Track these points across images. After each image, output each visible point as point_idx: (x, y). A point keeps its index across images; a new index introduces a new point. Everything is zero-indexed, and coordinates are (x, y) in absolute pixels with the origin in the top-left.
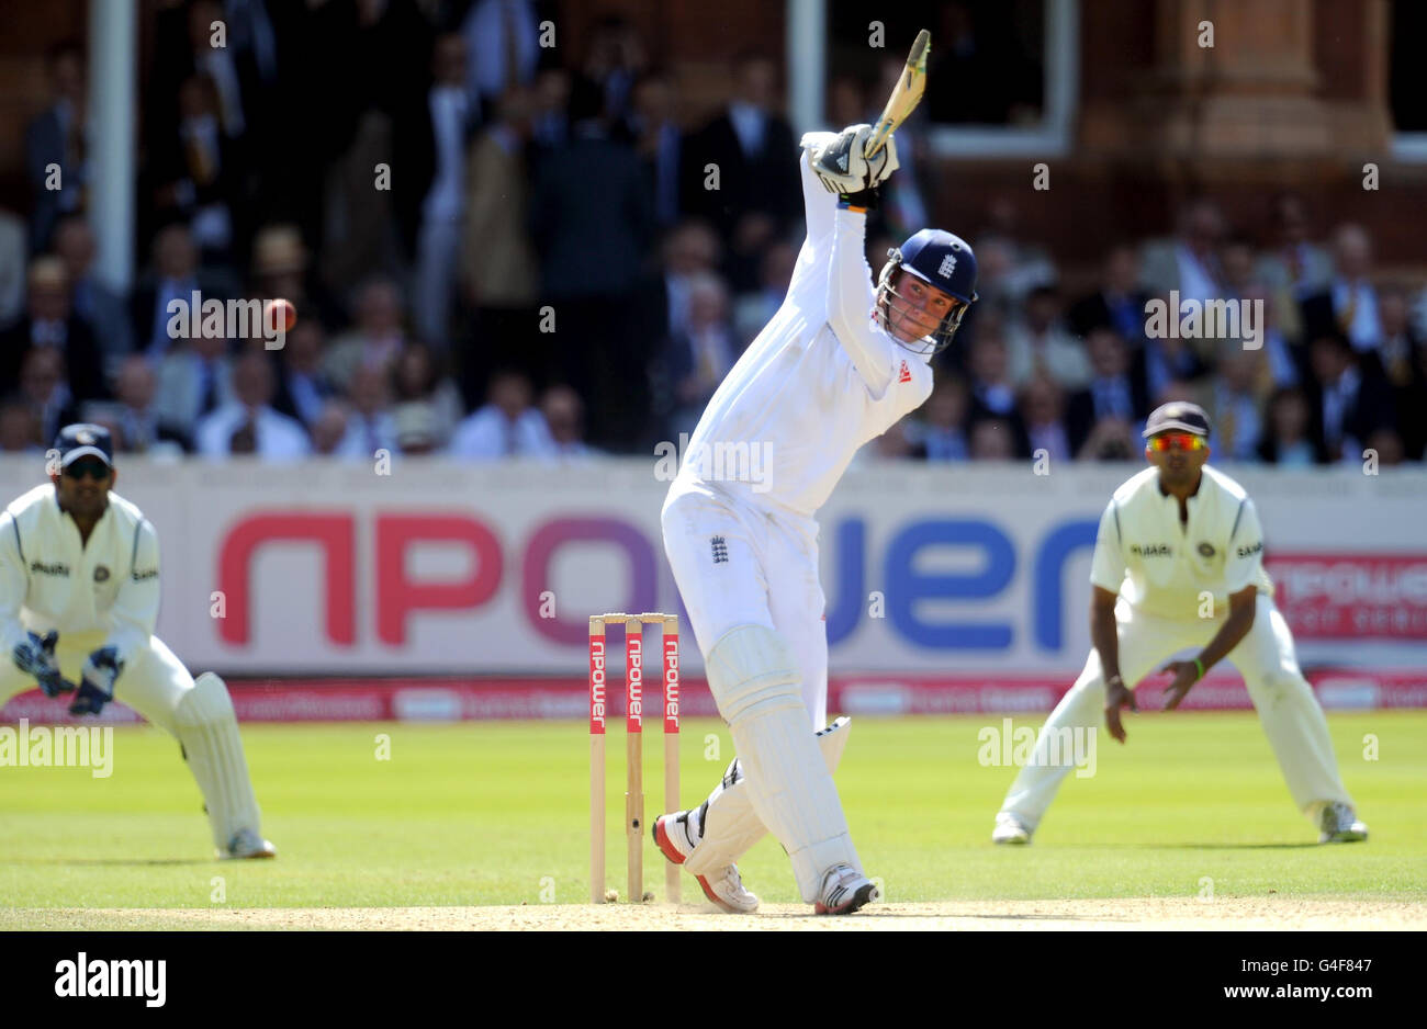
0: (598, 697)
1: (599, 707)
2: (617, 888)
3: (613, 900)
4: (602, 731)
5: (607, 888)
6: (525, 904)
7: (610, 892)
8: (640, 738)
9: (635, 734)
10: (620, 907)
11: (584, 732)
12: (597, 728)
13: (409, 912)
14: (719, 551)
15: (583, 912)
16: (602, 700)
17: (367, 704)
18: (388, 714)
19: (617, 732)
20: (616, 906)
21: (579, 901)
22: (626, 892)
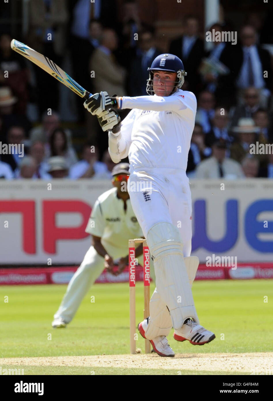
0: (133, 272)
1: (133, 276)
2: (141, 348)
3: (139, 352)
4: (134, 285)
5: (137, 348)
6: (104, 355)
7: (138, 349)
8: (149, 289)
9: (147, 287)
10: (142, 356)
11: (127, 286)
12: (132, 284)
13: (58, 358)
14: (147, 197)
15: (127, 357)
16: (134, 273)
17: (42, 278)
18: (49, 281)
19: (140, 286)
20: (140, 354)
21: (126, 353)
22: (144, 349)
